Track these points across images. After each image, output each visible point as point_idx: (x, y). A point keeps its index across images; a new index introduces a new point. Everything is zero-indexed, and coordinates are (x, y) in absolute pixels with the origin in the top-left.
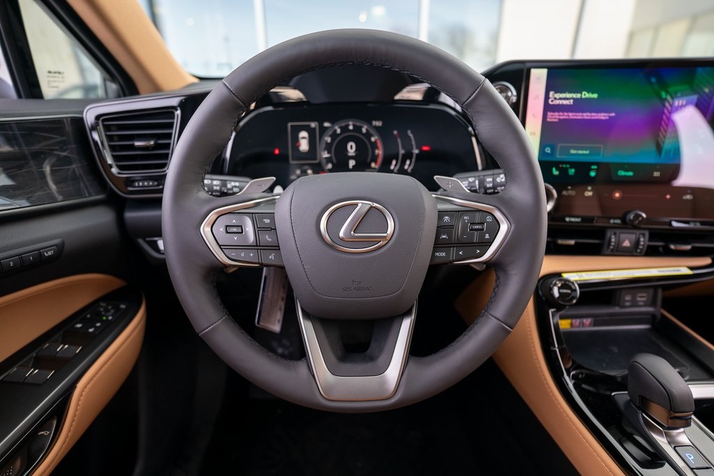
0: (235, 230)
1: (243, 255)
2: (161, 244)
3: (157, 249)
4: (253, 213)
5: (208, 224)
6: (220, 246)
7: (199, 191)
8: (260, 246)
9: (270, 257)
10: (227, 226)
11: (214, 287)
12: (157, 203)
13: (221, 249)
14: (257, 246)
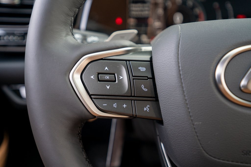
0: (107, 77)
1: (115, 105)
2: (23, 91)
3: (18, 93)
4: (126, 61)
5: (78, 72)
6: (90, 96)
7: (67, 35)
8: (134, 96)
9: (145, 109)
10: (99, 74)
11: (80, 139)
12: (21, 56)
13: (91, 98)
14: (131, 96)
